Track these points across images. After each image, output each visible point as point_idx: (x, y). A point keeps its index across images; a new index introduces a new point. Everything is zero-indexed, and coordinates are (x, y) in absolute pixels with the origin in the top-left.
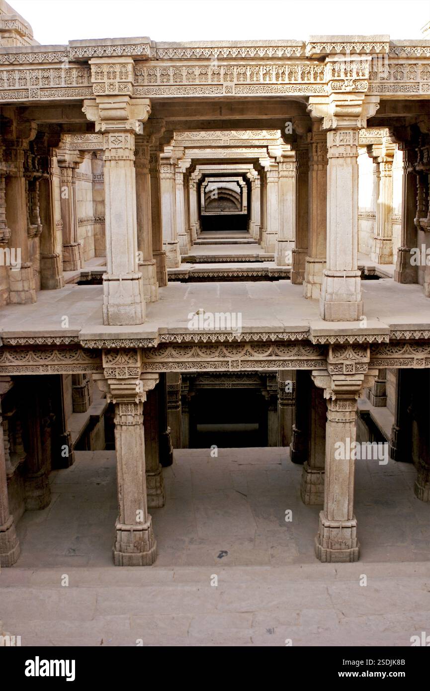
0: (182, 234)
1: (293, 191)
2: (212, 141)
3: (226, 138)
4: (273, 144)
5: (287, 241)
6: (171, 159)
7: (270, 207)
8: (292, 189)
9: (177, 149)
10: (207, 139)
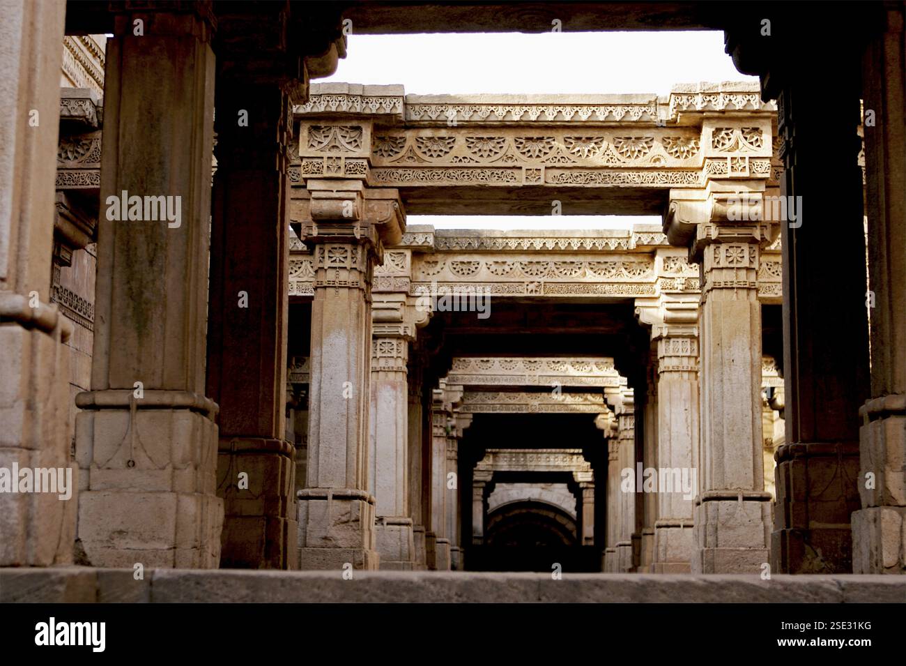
0: (397, 520)
1: (752, 332)
2: (488, 172)
3: (535, 163)
4: (685, 185)
5: (735, 499)
6: (358, 225)
7: (666, 446)
8: (748, 327)
9: (377, 194)
10: (473, 164)
